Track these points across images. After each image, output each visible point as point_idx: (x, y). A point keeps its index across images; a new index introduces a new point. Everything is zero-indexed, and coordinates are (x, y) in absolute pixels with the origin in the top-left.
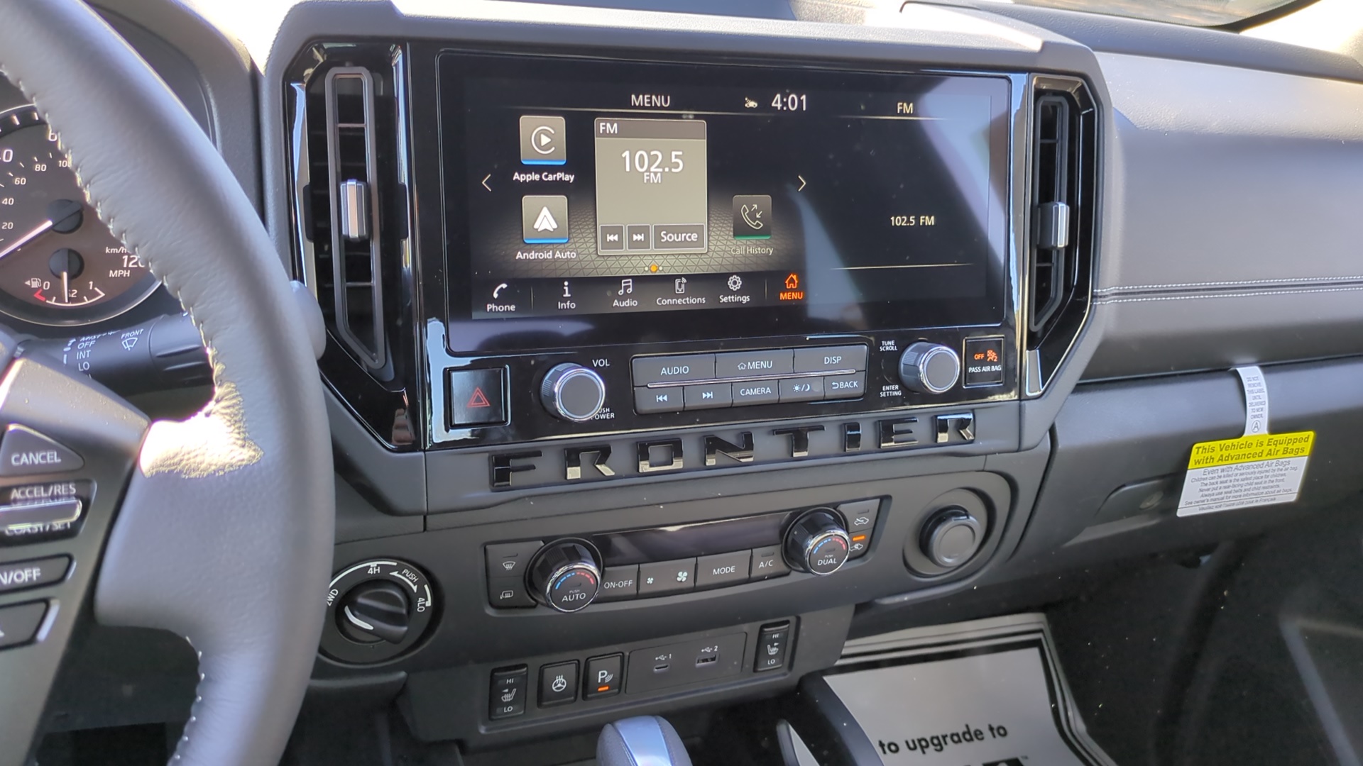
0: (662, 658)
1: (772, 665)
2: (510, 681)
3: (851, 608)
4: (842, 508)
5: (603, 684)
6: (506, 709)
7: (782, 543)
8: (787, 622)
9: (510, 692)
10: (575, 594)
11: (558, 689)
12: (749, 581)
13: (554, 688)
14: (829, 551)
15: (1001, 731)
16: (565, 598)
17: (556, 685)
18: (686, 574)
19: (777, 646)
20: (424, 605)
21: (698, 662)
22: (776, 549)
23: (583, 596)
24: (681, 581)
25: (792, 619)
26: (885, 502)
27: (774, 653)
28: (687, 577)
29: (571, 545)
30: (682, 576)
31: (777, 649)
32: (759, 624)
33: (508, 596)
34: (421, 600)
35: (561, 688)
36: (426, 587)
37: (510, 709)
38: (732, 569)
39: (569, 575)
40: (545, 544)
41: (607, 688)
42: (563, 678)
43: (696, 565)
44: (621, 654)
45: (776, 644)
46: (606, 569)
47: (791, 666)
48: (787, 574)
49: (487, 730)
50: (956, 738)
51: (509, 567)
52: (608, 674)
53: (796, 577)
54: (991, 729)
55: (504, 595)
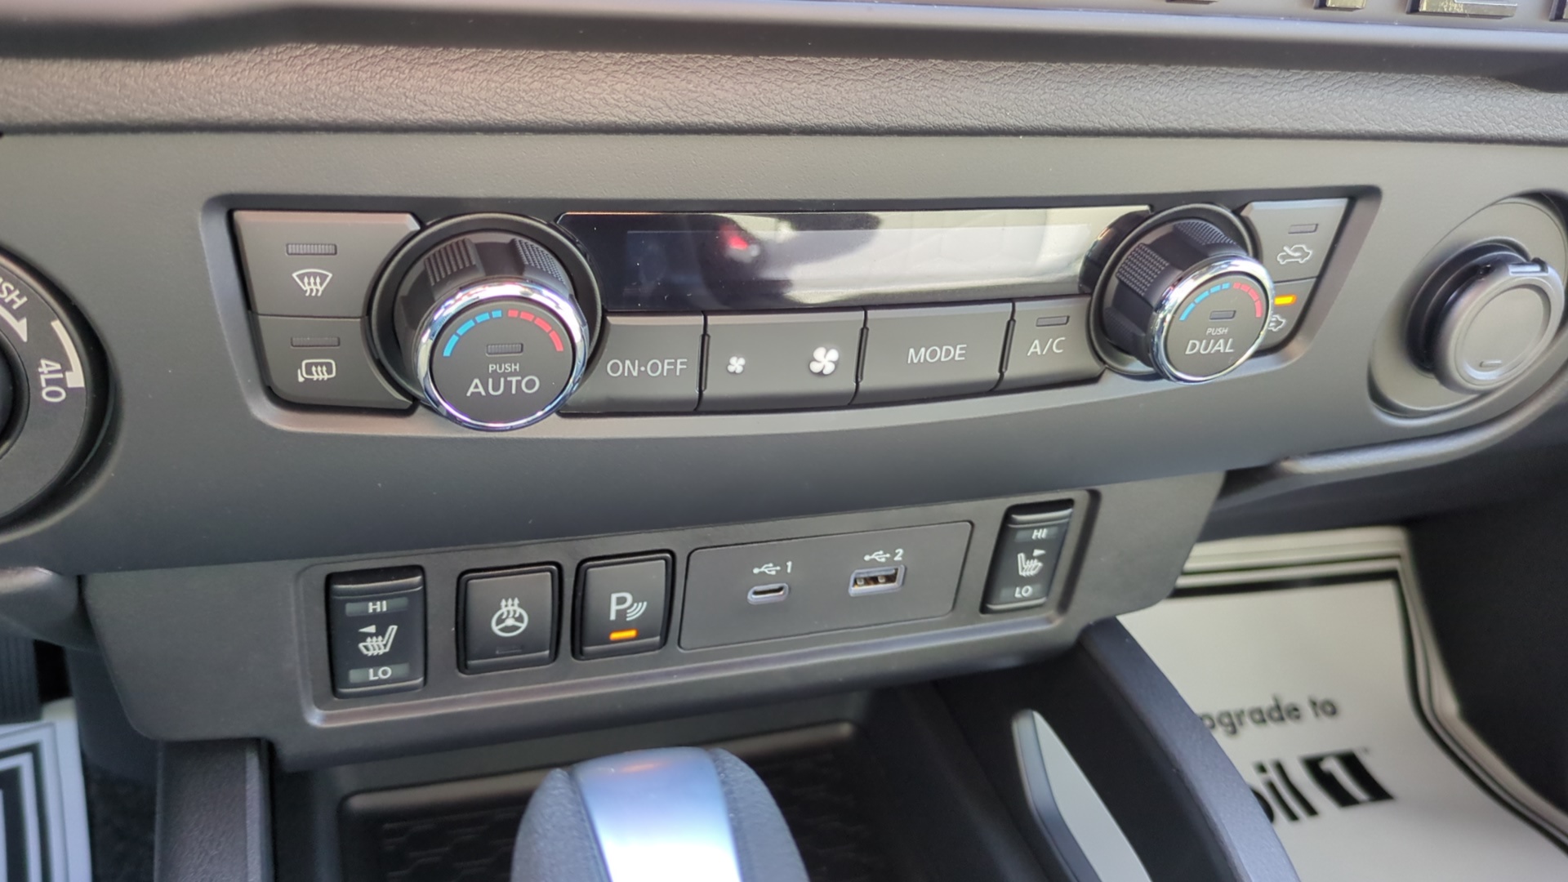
0: (770, 569)
1: (1024, 599)
2: (381, 606)
3: (1216, 480)
4: (1256, 211)
5: (622, 623)
6: (375, 674)
7: (1091, 294)
8: (1067, 504)
9: (381, 632)
10: (505, 375)
11: (506, 629)
12: (996, 388)
13: (496, 629)
14: (1218, 317)
15: (1329, 709)
16: (476, 387)
17: (500, 621)
18: (834, 355)
19: (1040, 558)
20: (61, 383)
21: (855, 583)
22: (1076, 309)
23: (530, 384)
24: (821, 374)
25: (1080, 496)
26: (1361, 207)
27: (1032, 573)
28: (836, 363)
29: (505, 238)
30: (825, 359)
31: (1040, 564)
32: (1003, 504)
33: (320, 375)
34: (47, 368)
35: (514, 628)
36: (57, 325)
37: (385, 672)
38: (957, 353)
39: (486, 316)
40: (423, 227)
41: (632, 633)
42: (520, 606)
43: (864, 331)
44: (668, 555)
45: (1037, 552)
46: (611, 320)
47: (1064, 605)
48: (1092, 379)
49: (328, 718)
50: (1257, 717)
51: (313, 287)
52: (635, 601)
53: (1115, 388)
54: (1314, 704)
55: (309, 372)
